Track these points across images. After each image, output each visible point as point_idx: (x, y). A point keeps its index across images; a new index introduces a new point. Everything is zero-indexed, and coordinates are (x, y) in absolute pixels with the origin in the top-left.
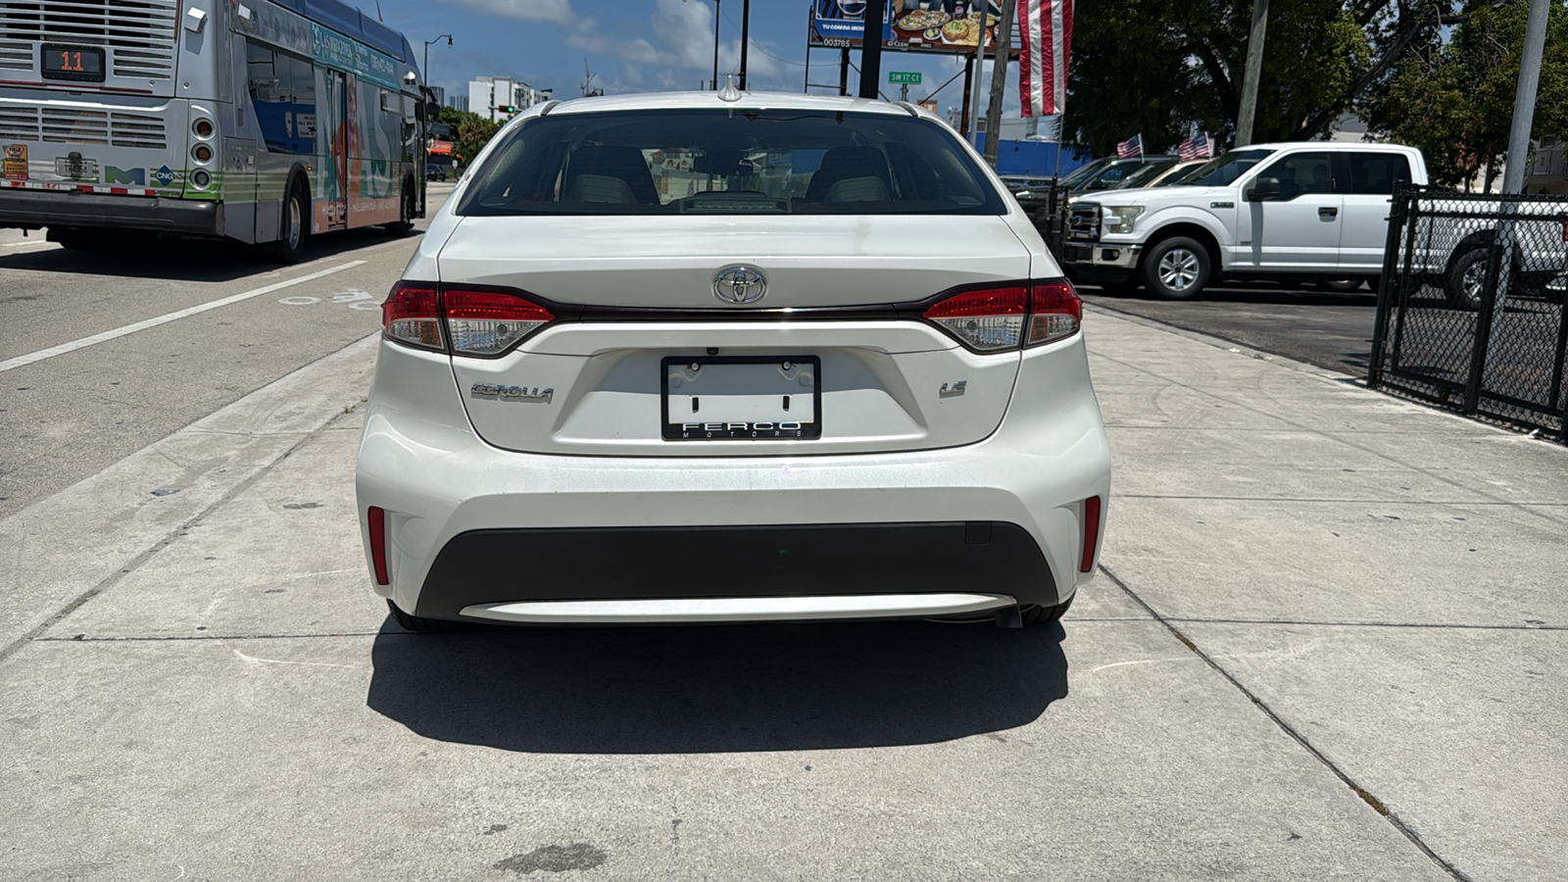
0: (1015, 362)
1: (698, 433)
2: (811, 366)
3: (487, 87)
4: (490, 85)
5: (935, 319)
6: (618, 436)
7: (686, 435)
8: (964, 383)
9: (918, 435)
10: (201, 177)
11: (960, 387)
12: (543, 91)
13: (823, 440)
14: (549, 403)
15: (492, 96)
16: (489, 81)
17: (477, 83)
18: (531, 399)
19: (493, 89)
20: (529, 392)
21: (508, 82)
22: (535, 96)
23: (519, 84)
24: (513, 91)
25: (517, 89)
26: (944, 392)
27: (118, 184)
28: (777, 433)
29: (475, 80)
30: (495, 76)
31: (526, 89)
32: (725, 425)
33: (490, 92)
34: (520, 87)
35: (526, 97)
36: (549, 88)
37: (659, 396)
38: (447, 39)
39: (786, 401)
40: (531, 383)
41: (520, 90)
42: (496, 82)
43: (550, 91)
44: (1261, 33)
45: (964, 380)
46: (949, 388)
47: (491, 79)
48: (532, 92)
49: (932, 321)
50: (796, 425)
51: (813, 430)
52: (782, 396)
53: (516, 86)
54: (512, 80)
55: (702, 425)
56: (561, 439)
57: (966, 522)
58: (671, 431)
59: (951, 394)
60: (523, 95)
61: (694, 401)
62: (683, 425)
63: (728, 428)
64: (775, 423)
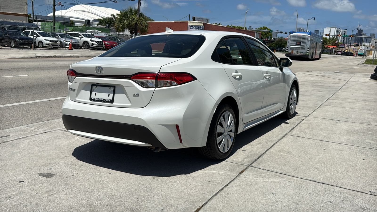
0: (153, 90)
1: (94, 100)
2: (113, 88)
3: (329, 30)
4: (330, 29)
5: (134, 79)
6: (84, 99)
8: (139, 94)
9: (130, 105)
10: (308, 53)
11: (138, 95)
12: (344, 30)
13: (114, 104)
14: (75, 92)
15: (330, 32)
16: (329, 28)
17: (326, 29)
18: (73, 91)
19: (330, 30)
21: (335, 28)
22: (342, 31)
23: (338, 28)
24: (336, 30)
25: (337, 30)
26: (134, 96)
27: (300, 53)
28: (106, 101)
29: (326, 28)
30: (331, 27)
31: (339, 30)
32: (98, 99)
33: (330, 31)
34: (338, 29)
35: (339, 32)
36: (346, 29)
37: (90, 92)
38: (314, 18)
39: (109, 95)
40: (74, 88)
41: (338, 30)
42: (331, 28)
43: (346, 30)
45: (139, 93)
46: (135, 95)
47: (330, 27)
48: (341, 30)
49: (133, 80)
50: (109, 100)
51: (112, 101)
52: (108, 94)
53: (337, 29)
54: (336, 28)
55: (95, 98)
56: (77, 99)
57: (134, 125)
58: (91, 99)
59: (135, 96)
60: (338, 31)
61: (96, 94)
62: (92, 98)
63: (99, 99)
64: (106, 99)
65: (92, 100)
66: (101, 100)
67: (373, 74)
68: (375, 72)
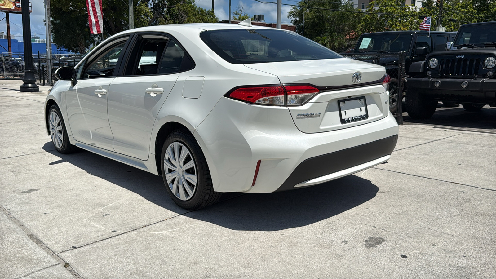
2: (363, 99)
7: (346, 122)
11: (387, 101)
13: (369, 119)
14: (319, 117)
18: (316, 116)
20: (315, 115)
28: (362, 118)
37: (339, 112)
39: (361, 109)
40: (315, 112)
44: (132, 9)
45: (387, 99)
50: (364, 116)
51: (367, 116)
55: (349, 118)
56: (321, 128)
58: (343, 121)
59: (386, 103)
61: (345, 112)
62: (345, 119)
63: (354, 118)
64: (361, 116)
65: (345, 122)
66: (356, 118)
67: (22, 85)
68: (24, 83)
